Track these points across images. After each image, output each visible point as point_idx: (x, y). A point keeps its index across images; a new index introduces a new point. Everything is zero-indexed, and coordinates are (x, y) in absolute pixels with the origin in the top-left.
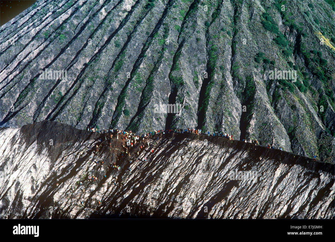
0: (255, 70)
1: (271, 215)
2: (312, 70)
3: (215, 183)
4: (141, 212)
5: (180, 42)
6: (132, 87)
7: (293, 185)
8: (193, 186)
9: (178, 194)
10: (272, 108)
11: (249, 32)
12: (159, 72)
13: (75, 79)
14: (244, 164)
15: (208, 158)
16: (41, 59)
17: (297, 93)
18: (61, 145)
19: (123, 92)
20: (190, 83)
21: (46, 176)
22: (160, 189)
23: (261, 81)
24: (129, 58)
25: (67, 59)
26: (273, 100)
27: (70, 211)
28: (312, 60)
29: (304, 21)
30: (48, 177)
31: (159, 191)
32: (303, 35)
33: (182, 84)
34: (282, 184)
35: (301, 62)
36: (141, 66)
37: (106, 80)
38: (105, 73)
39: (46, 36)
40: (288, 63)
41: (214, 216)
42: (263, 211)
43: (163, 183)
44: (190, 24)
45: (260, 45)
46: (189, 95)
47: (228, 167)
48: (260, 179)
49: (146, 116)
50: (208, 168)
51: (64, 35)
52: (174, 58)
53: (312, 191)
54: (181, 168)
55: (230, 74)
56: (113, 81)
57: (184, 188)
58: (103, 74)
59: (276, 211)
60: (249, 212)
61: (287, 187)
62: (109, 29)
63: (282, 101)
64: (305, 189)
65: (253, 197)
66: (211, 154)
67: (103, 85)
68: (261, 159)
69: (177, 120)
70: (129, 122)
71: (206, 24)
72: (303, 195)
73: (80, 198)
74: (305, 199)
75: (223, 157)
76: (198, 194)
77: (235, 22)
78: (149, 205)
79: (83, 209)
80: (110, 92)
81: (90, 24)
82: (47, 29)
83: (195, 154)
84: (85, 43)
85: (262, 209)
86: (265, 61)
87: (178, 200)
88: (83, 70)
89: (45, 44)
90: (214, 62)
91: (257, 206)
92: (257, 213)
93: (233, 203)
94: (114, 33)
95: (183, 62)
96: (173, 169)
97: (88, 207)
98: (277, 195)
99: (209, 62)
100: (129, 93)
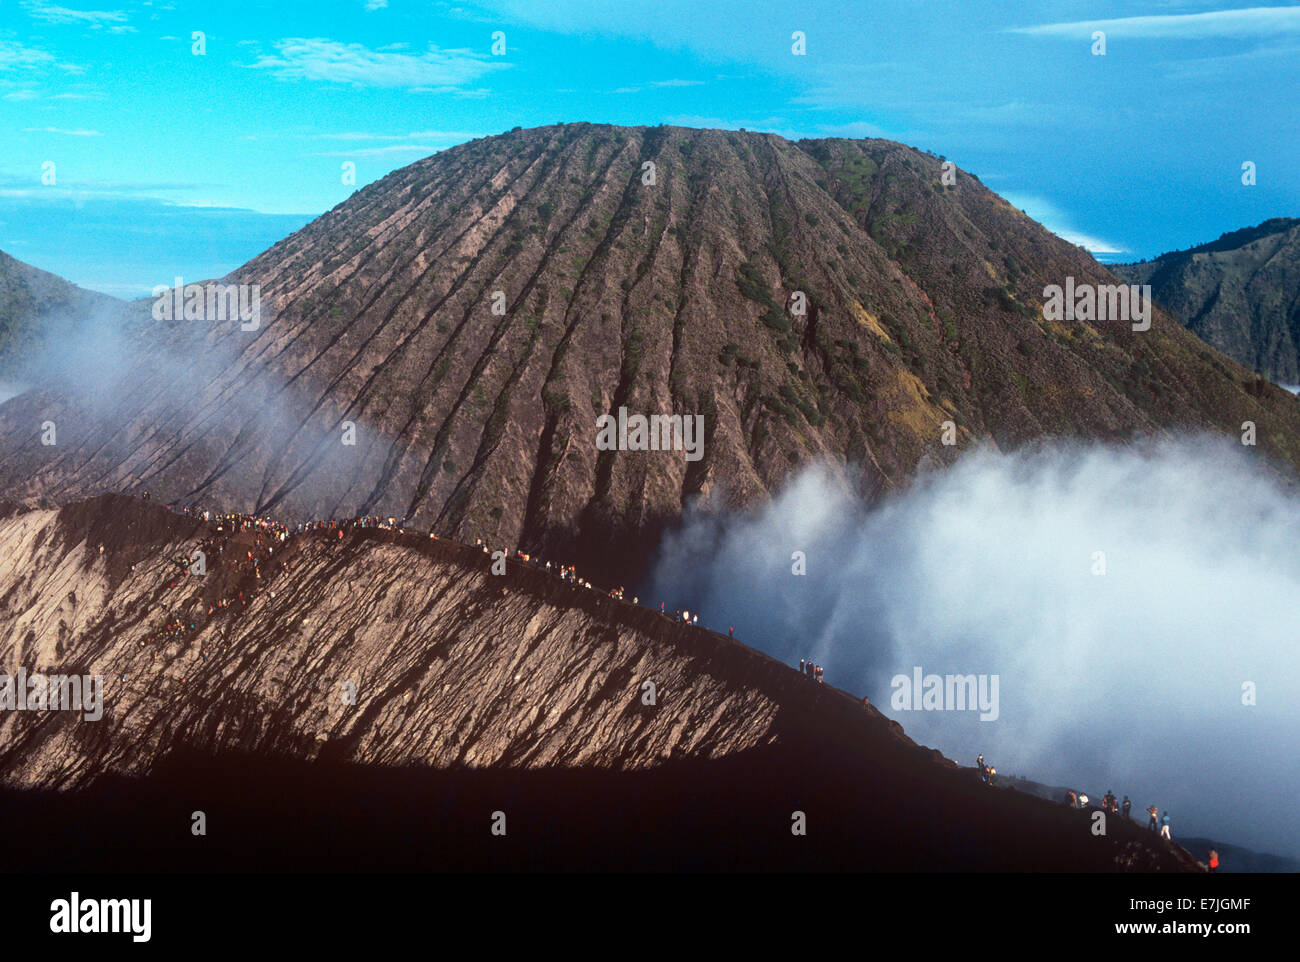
0: (719, 380)
1: (500, 730)
2: (836, 381)
3: (406, 648)
4: (247, 712)
5: (569, 321)
6: (466, 414)
7: (559, 657)
8: (358, 654)
9: (323, 673)
10: (751, 458)
11: (710, 302)
12: (522, 383)
13: (354, 398)
14: (471, 603)
15: (402, 588)
16: (290, 357)
17: (803, 427)
18: (137, 550)
19: (446, 425)
20: (584, 407)
21: (93, 619)
22: (293, 659)
23: (730, 402)
24: (463, 354)
25: (341, 357)
26: (752, 442)
27: (116, 704)
28: (838, 359)
29: (825, 281)
30: (97, 621)
31: (290, 663)
32: (822, 308)
33: (567, 408)
34: (535, 654)
35: (816, 362)
36: (487, 372)
37: (415, 401)
38: (413, 386)
39: (306, 309)
40: (788, 365)
41: (383, 728)
42: (485, 721)
43: (303, 644)
44: (592, 286)
45: (731, 330)
46: (580, 432)
47: (438, 610)
48: (494, 642)
49: (489, 475)
50: (399, 610)
51: (340, 309)
52: (555, 355)
53: (594, 674)
54: (344, 610)
55: (666, 389)
56: (428, 403)
57: (339, 658)
58: (408, 387)
59: (511, 721)
60: (454, 722)
61: (546, 662)
62: (429, 295)
63: (771, 443)
64: (580, 670)
65: (469, 685)
66: (410, 578)
67: (408, 410)
68: (505, 593)
69: (552, 483)
70: (454, 487)
71: (624, 286)
72: (574, 684)
73: (141, 674)
74: (578, 693)
75: (434, 586)
76: (367, 674)
77: (683, 282)
78: (264, 696)
79: (142, 700)
80: (420, 424)
81: (392, 286)
82: (308, 296)
83: (379, 577)
84: (380, 324)
85: (484, 716)
86: (741, 362)
87: (322, 686)
88: (371, 380)
89: (301, 326)
90: (636, 363)
91: (474, 707)
92: (471, 724)
93: (427, 699)
94: (438, 304)
95: (572, 363)
96: (329, 613)
97: (152, 695)
98: (522, 681)
99: (625, 362)
100: (457, 427)
